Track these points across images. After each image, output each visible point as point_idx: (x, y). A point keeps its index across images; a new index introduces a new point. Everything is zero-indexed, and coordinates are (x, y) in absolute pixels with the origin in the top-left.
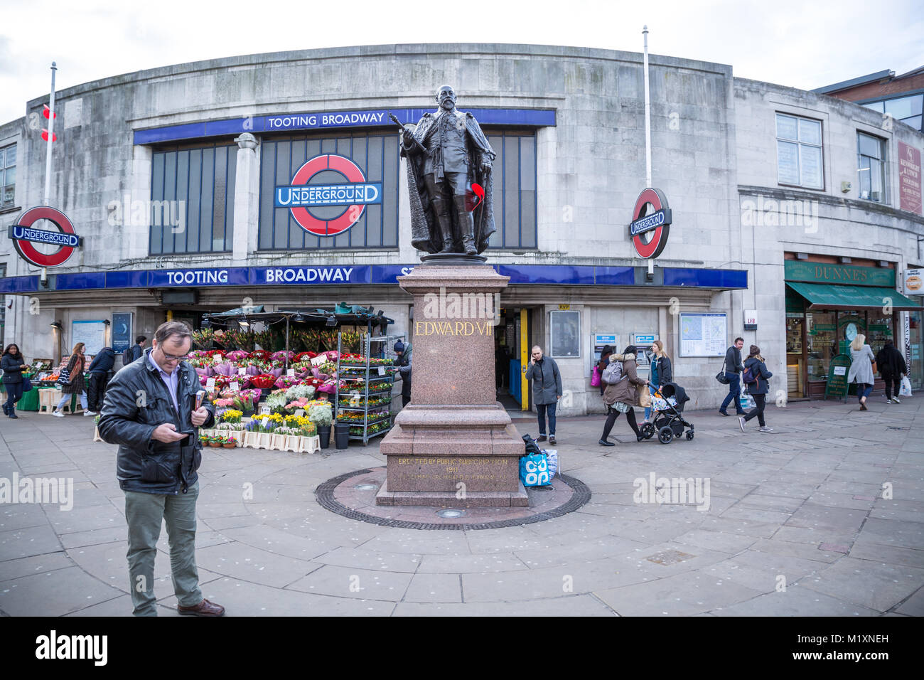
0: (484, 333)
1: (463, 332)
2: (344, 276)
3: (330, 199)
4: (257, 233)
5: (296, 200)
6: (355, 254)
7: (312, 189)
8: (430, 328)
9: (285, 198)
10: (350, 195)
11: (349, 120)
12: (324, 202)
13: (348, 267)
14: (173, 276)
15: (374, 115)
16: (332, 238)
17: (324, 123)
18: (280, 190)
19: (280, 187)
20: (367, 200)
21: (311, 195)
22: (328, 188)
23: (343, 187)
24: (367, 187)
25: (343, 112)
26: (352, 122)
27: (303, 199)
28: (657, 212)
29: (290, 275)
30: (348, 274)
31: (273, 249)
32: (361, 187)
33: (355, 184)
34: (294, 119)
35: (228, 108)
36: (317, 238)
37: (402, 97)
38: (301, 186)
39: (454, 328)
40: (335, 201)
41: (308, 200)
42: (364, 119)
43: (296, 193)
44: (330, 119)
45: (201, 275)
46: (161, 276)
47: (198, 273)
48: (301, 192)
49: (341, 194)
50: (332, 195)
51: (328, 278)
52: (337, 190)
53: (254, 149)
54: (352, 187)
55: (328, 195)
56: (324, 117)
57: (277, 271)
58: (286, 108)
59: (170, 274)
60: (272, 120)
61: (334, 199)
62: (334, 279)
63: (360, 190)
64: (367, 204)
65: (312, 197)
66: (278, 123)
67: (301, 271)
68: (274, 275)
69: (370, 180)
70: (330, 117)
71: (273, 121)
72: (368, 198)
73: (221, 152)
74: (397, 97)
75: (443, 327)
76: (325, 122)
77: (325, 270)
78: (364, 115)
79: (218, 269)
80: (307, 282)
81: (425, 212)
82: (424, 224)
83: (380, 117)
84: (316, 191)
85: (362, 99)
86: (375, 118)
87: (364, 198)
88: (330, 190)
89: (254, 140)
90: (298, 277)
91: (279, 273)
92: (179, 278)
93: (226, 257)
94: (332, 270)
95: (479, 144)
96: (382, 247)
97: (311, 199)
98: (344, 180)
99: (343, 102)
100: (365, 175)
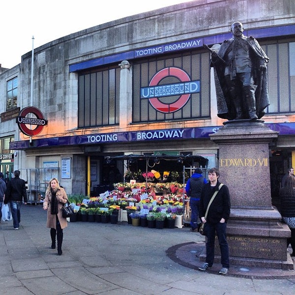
0: (263, 165)
1: (249, 164)
2: (179, 134)
3: (170, 92)
4: (131, 113)
5: (152, 94)
6: (185, 122)
7: (160, 87)
8: (229, 163)
9: (146, 94)
10: (182, 89)
11: (180, 47)
12: (167, 94)
13: (181, 129)
14: (90, 138)
15: (194, 42)
16: (172, 114)
18: (143, 89)
20: (191, 91)
21: (160, 91)
22: (169, 86)
23: (178, 85)
24: (191, 84)
25: (177, 42)
26: (182, 47)
27: (155, 93)
29: (149, 135)
30: (181, 133)
31: (140, 122)
32: (188, 84)
33: (184, 82)
34: (149, 50)
36: (164, 114)
37: (211, 29)
38: (154, 87)
39: (244, 162)
41: (158, 94)
42: (189, 45)
43: (152, 90)
44: (170, 48)
45: (104, 137)
46: (84, 138)
47: (103, 136)
48: (154, 89)
49: (177, 89)
50: (171, 90)
51: (171, 136)
53: (129, 69)
54: (183, 84)
55: (169, 90)
56: (166, 47)
57: (143, 133)
58: (145, 44)
59: (89, 137)
60: (138, 52)
61: (172, 92)
62: (174, 137)
63: (187, 86)
64: (191, 93)
66: (141, 53)
67: (155, 133)
68: (141, 135)
69: (193, 79)
70: (169, 46)
72: (192, 90)
73: (112, 72)
75: (237, 162)
76: (167, 49)
77: (169, 132)
78: (189, 43)
79: (112, 133)
80: (159, 138)
81: (225, 97)
82: (224, 104)
83: (198, 42)
84: (162, 88)
85: (188, 33)
86: (195, 44)
87: (190, 90)
88: (170, 87)
89: (129, 64)
90: (154, 136)
91: (144, 134)
92: (93, 139)
93: (116, 127)
94: (172, 132)
95: (259, 54)
96: (201, 117)
97: (160, 93)
98: (178, 81)
99: (177, 37)
100: (190, 77)
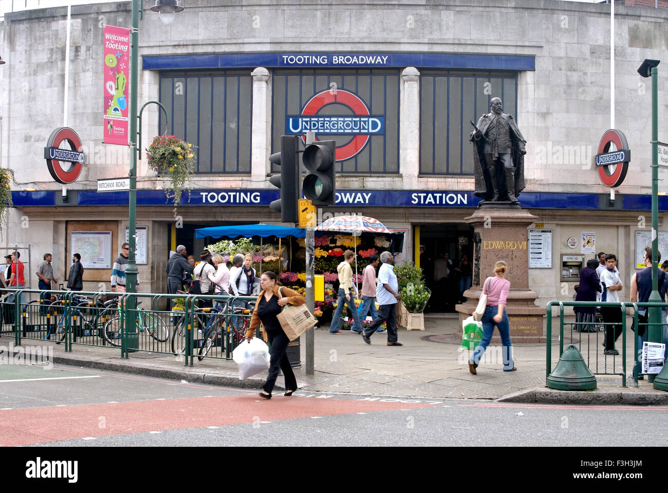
0: (522, 248)
1: (510, 247)
2: (364, 199)
3: (337, 129)
5: (306, 128)
6: (365, 179)
7: (320, 119)
8: (492, 245)
9: (295, 127)
10: (356, 125)
11: (356, 61)
12: (332, 131)
14: (206, 196)
15: (379, 57)
16: (340, 164)
17: (334, 63)
18: (291, 120)
19: (291, 116)
20: (371, 131)
21: (320, 125)
22: (336, 119)
23: (350, 119)
24: (371, 120)
25: (352, 54)
26: (360, 63)
27: (312, 128)
28: (619, 151)
30: (367, 198)
32: (366, 119)
33: (360, 116)
34: (306, 57)
35: (244, 43)
37: (404, 43)
38: (311, 117)
39: (505, 245)
40: (342, 131)
41: (318, 129)
42: (371, 60)
43: (306, 122)
44: (340, 60)
45: (235, 197)
48: (311, 121)
49: (348, 125)
50: (339, 125)
51: (351, 201)
52: (344, 122)
53: (266, 82)
54: (358, 119)
55: (336, 125)
56: (334, 57)
58: (299, 48)
59: (204, 194)
60: (285, 57)
61: (341, 129)
62: (356, 202)
63: (365, 122)
64: (372, 134)
65: (321, 126)
66: (292, 60)
69: (373, 113)
70: (340, 57)
71: (287, 59)
72: (372, 129)
73: (232, 81)
74: (400, 43)
76: (336, 61)
77: (348, 194)
78: (371, 58)
79: (252, 191)
81: (484, 175)
82: (483, 183)
83: (385, 60)
84: (324, 121)
85: (369, 43)
86: (380, 61)
87: (368, 129)
88: (338, 121)
89: (268, 74)
92: (213, 198)
93: (244, 178)
94: (354, 194)
96: (386, 173)
97: (320, 128)
98: (351, 113)
99: (352, 45)
100: (369, 110)
